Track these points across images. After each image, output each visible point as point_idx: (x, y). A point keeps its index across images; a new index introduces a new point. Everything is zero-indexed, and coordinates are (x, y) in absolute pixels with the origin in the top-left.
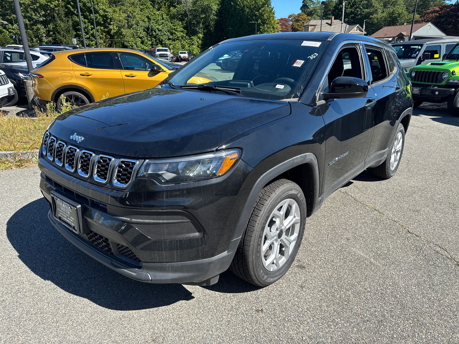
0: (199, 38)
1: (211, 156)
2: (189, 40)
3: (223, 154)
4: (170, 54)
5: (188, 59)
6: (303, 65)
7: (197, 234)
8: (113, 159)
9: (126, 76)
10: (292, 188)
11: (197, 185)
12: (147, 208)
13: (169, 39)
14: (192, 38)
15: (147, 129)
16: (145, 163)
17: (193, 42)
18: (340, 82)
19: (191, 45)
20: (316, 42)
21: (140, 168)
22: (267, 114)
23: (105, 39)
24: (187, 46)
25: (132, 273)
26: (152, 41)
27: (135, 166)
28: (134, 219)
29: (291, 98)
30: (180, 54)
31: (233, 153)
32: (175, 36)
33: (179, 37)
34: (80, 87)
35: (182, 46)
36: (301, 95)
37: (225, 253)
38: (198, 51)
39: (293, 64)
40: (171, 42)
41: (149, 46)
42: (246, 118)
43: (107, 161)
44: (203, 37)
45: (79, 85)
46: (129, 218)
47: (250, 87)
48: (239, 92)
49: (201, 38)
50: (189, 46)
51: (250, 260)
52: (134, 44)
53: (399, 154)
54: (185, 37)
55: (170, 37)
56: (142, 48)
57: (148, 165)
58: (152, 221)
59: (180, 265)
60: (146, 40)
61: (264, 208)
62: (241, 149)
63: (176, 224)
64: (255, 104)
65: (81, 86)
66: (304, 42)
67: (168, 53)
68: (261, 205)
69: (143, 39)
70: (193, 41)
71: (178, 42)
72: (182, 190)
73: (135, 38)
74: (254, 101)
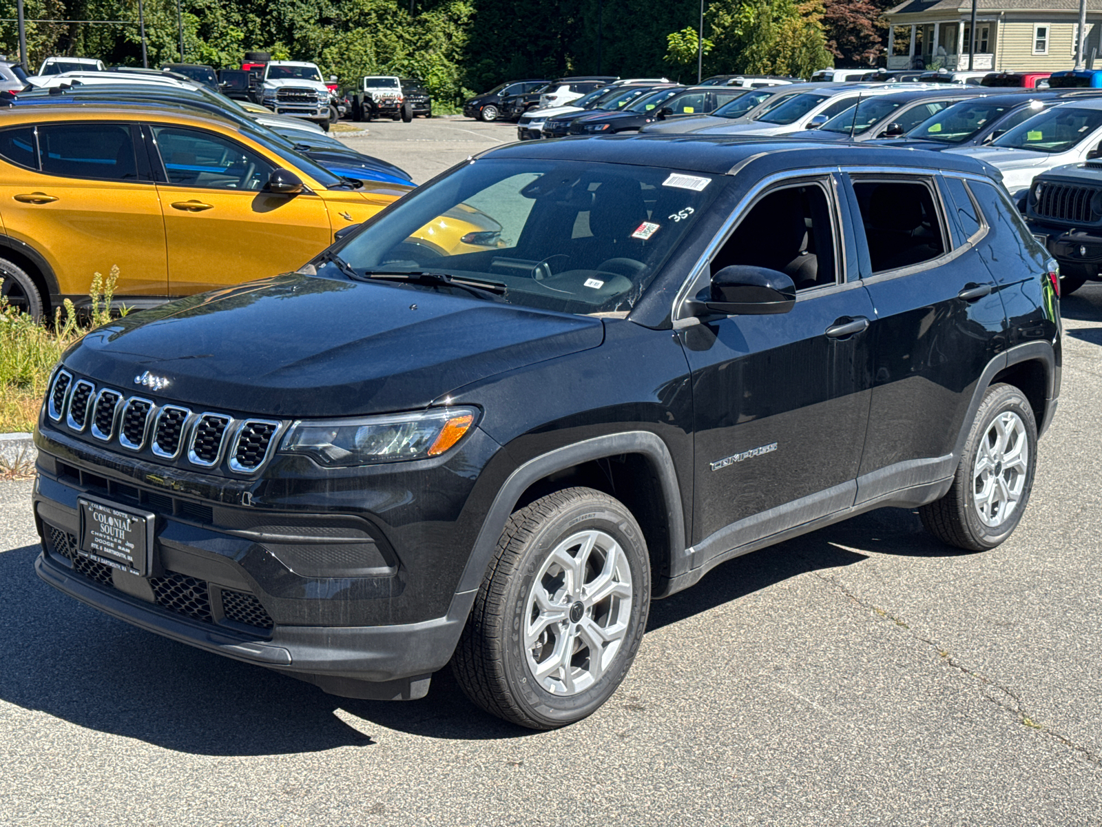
0: (456, 22)
1: (418, 417)
2: (412, 29)
3: (444, 415)
4: (326, 89)
5: (403, 109)
6: (655, 236)
7: (386, 570)
8: (232, 420)
9: (174, 206)
10: (604, 506)
11: (388, 470)
12: (294, 510)
13: (324, 21)
14: (426, 21)
15: (297, 365)
16: (294, 426)
17: (429, 36)
18: (729, 279)
19: (418, 49)
20: (700, 178)
21: (285, 435)
22: (547, 345)
23: (44, 17)
24: (400, 54)
25: (253, 650)
26: (246, 24)
27: (275, 433)
28: (266, 533)
29: (613, 310)
30: (366, 89)
31: (463, 415)
32: (351, 10)
33: (369, 14)
34: (11, 240)
35: (377, 54)
36: (636, 304)
37: (442, 621)
38: (450, 75)
39: (633, 232)
40: (331, 36)
41: (235, 46)
42: (498, 349)
43: (218, 423)
44: (472, 17)
45: (10, 235)
46: (257, 531)
47: (542, 278)
48: (501, 293)
49: (465, 19)
50: (411, 55)
51: (496, 646)
52: (167, 39)
53: (1021, 479)
54: (395, 14)
55: (326, 13)
56: (202, 58)
57: (299, 429)
58: (301, 537)
59: (350, 632)
60: (222, 23)
61: (530, 537)
62: (480, 407)
63: (347, 546)
64: (527, 322)
65: (15, 237)
66: (673, 175)
67: (319, 86)
68: (526, 532)
69: (210, 16)
70: (429, 30)
71: (363, 36)
72: (362, 478)
73: (172, 13)
74: (526, 314)
